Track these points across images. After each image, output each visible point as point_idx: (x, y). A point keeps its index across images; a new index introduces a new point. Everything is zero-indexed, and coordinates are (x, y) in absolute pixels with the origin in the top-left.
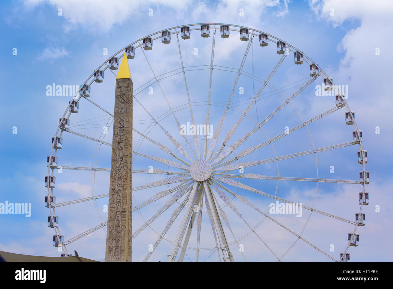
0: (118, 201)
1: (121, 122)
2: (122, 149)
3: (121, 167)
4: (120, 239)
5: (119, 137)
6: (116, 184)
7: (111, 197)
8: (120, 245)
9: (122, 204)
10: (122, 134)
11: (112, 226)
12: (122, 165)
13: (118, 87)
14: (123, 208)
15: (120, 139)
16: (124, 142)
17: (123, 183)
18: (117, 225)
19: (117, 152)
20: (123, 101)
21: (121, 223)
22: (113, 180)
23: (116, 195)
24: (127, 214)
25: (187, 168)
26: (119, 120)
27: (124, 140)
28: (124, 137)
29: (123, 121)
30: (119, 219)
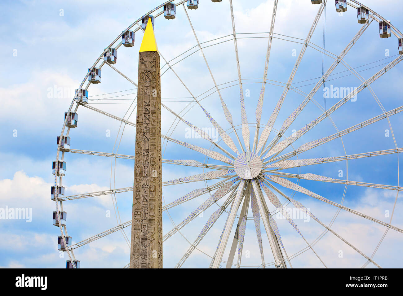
0: (145, 206)
1: (147, 107)
2: (149, 140)
3: (147, 163)
4: (147, 254)
5: (144, 125)
6: (142, 184)
7: (136, 202)
8: (147, 261)
9: (149, 209)
10: (147, 122)
11: (137, 239)
12: (149, 161)
13: (142, 62)
14: (150, 215)
15: (146, 127)
16: (150, 131)
17: (150, 184)
18: (143, 237)
19: (142, 144)
20: (148, 80)
21: (148, 235)
22: (138, 180)
23: (142, 199)
24: (156, 223)
25: (232, 161)
26: (144, 103)
27: (150, 129)
28: (150, 126)
29: (149, 105)
30: (146, 228)
